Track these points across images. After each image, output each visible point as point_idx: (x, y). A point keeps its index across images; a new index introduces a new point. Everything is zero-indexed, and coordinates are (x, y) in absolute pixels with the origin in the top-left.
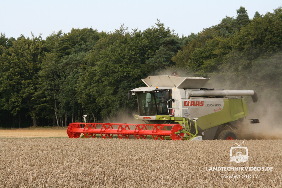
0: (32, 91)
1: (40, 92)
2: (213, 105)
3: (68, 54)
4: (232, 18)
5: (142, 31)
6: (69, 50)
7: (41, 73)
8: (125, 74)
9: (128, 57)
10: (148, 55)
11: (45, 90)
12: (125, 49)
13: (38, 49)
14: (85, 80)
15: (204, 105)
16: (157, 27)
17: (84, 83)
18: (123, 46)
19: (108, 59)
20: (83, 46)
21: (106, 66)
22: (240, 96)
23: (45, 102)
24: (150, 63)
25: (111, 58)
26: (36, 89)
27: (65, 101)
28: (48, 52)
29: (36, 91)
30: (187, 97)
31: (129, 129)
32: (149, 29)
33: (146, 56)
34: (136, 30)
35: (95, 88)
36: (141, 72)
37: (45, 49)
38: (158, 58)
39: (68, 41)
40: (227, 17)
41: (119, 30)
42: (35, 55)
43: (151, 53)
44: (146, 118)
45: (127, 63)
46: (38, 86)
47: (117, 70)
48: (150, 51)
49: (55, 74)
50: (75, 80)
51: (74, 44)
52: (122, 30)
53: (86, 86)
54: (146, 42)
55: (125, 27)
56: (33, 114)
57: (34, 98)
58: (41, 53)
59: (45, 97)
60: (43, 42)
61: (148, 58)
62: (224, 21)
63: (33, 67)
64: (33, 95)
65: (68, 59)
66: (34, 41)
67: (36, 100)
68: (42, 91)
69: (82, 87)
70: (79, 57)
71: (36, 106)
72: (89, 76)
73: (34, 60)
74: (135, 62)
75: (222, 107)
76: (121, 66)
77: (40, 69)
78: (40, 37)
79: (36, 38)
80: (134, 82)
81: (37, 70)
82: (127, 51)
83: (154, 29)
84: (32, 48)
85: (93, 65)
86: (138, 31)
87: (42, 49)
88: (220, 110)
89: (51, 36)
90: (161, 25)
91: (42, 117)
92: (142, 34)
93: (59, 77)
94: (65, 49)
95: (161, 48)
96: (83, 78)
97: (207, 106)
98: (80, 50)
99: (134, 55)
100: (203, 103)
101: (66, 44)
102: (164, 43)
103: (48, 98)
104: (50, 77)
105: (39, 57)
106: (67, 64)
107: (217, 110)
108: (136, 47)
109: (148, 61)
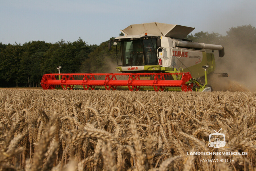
0: (17, 70)
1: (21, 71)
2: (195, 57)
3: (35, 52)
4: (114, 38)
5: (72, 43)
6: (34, 51)
7: (21, 61)
8: (66, 62)
9: (67, 55)
10: (76, 54)
11: (23, 69)
12: (65, 51)
13: (19, 50)
14: (45, 65)
15: (188, 56)
16: (79, 41)
17: (44, 66)
18: (64, 49)
19: (57, 55)
20: (41, 49)
21: (56, 59)
22: (212, 50)
23: (23, 75)
24: (77, 57)
25: (58, 55)
26: (19, 69)
27: (34, 75)
28: (24, 51)
29: (19, 70)
30: (174, 46)
31: (116, 79)
32: (75, 42)
33: (75, 54)
34: (69, 42)
35: (50, 69)
36: (73, 61)
37: (22, 50)
38: (81, 55)
39: (33, 46)
40: (112, 37)
41: (60, 42)
42: (18, 53)
43: (77, 53)
44: (132, 68)
45: (66, 57)
46: (20, 67)
47: (61, 60)
48: (76, 52)
49: (29, 62)
50: (39, 65)
51: (36, 48)
52: (62, 42)
53: (45, 68)
54: (75, 47)
55: (63, 41)
56: (17, 81)
57: (18, 73)
58: (21, 52)
59: (23, 73)
60: (21, 47)
61: (76, 55)
62: (111, 39)
63: (17, 59)
64: (17, 72)
65: (35, 55)
66: (17, 46)
67: (19, 74)
68: (22, 70)
69: (43, 68)
70: (40, 54)
71: (18, 77)
72: (46, 63)
73: (17, 55)
74: (69, 57)
75: (201, 59)
76: (63, 59)
77: (21, 59)
78: (20, 44)
79: (18, 45)
80: (69, 66)
81: (19, 60)
82: (66, 52)
83: (78, 42)
84: (16, 50)
85: (49, 58)
86: (70, 42)
87: (21, 50)
88: (200, 62)
89: (25, 44)
90: (81, 40)
91: (22, 82)
92: (72, 44)
93: (30, 63)
94: (32, 50)
95: (82, 51)
96: (44, 64)
97: (190, 57)
98: (40, 51)
99: (69, 54)
100: (187, 54)
101: (32, 48)
102: (83, 48)
103: (25, 73)
104: (26, 64)
105: (20, 54)
106: (34, 57)
107: (197, 62)
108: (70, 50)
109: (76, 57)
